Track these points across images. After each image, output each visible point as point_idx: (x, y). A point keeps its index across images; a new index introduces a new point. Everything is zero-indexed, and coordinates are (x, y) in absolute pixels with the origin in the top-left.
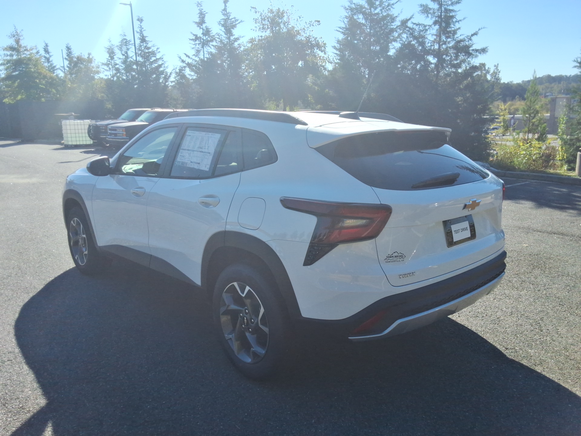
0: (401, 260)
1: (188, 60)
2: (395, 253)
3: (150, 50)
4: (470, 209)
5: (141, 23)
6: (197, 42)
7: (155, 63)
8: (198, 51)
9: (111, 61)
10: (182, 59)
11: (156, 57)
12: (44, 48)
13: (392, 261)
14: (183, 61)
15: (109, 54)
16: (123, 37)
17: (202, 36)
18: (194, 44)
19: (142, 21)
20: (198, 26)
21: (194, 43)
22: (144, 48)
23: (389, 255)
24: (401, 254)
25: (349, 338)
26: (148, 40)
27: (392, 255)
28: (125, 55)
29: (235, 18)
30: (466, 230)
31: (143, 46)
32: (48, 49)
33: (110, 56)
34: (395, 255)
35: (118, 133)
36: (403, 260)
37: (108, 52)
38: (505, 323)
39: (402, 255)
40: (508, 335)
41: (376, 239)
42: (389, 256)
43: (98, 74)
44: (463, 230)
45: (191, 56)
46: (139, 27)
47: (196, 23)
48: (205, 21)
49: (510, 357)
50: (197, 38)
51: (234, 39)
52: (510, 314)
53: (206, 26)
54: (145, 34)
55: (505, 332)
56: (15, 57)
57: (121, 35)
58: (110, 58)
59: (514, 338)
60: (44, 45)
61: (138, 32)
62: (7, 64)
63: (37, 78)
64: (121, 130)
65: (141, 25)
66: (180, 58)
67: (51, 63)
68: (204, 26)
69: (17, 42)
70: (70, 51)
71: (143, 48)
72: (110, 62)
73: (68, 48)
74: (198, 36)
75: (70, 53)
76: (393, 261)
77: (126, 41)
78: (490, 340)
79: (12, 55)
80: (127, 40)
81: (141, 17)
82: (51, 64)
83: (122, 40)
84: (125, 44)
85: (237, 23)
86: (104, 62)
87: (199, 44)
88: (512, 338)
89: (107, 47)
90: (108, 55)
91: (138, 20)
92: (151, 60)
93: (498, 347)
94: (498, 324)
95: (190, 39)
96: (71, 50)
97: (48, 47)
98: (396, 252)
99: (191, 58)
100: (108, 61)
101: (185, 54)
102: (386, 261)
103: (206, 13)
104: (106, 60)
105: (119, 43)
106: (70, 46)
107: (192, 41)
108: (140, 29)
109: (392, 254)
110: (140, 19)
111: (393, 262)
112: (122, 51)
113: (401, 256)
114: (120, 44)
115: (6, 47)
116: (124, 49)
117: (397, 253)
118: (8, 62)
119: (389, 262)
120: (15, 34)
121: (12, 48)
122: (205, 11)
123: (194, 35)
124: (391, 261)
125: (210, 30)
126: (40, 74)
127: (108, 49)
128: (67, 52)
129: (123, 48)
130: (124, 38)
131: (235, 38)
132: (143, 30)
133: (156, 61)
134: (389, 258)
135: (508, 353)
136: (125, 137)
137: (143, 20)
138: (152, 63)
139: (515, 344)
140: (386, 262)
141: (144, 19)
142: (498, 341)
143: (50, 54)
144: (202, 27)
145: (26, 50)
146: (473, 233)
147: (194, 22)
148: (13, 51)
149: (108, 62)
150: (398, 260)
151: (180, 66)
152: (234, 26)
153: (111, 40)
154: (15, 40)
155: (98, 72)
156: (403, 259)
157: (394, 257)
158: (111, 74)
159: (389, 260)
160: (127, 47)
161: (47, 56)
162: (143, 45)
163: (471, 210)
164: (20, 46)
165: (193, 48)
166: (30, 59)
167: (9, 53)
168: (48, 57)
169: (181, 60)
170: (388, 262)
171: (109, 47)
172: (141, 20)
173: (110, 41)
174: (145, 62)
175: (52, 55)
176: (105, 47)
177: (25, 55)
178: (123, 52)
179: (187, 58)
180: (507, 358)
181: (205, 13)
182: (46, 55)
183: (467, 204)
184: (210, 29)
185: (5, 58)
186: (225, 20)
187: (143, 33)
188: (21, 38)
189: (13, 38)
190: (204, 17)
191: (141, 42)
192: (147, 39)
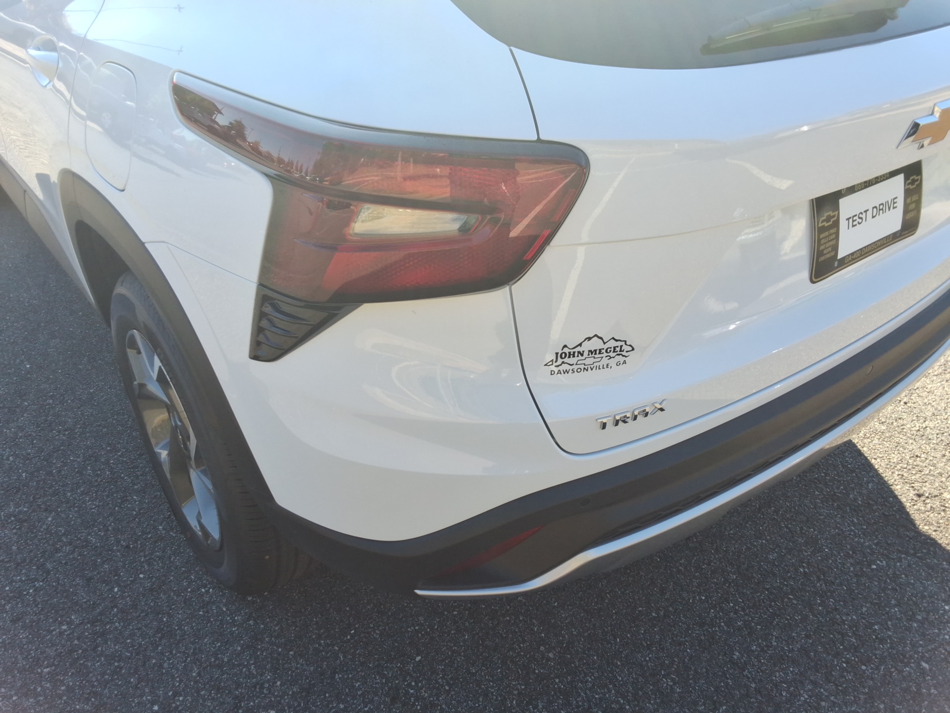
0: (612, 362)
2: (589, 339)
4: (926, 142)
13: (575, 367)
23: (565, 346)
24: (617, 340)
25: (419, 592)
27: (578, 349)
30: (889, 209)
34: (587, 346)
36: (625, 362)
38: (926, 401)
39: (619, 344)
40: (929, 444)
41: (513, 287)
42: (566, 350)
44: (880, 209)
49: (926, 528)
52: (940, 371)
55: (921, 434)
59: (944, 456)
76: (582, 367)
78: (878, 460)
88: (939, 455)
93: (899, 488)
94: (906, 403)
98: (596, 336)
102: (552, 368)
109: (580, 345)
111: (579, 371)
113: (615, 348)
117: (601, 338)
119: (567, 372)
124: (571, 367)
134: (567, 360)
135: (918, 513)
139: (944, 479)
140: (552, 373)
142: (898, 467)
146: (910, 215)
150: (601, 364)
156: (622, 359)
157: (586, 353)
159: (565, 367)
163: (930, 144)
170: (559, 372)
180: (919, 534)
183: (922, 122)
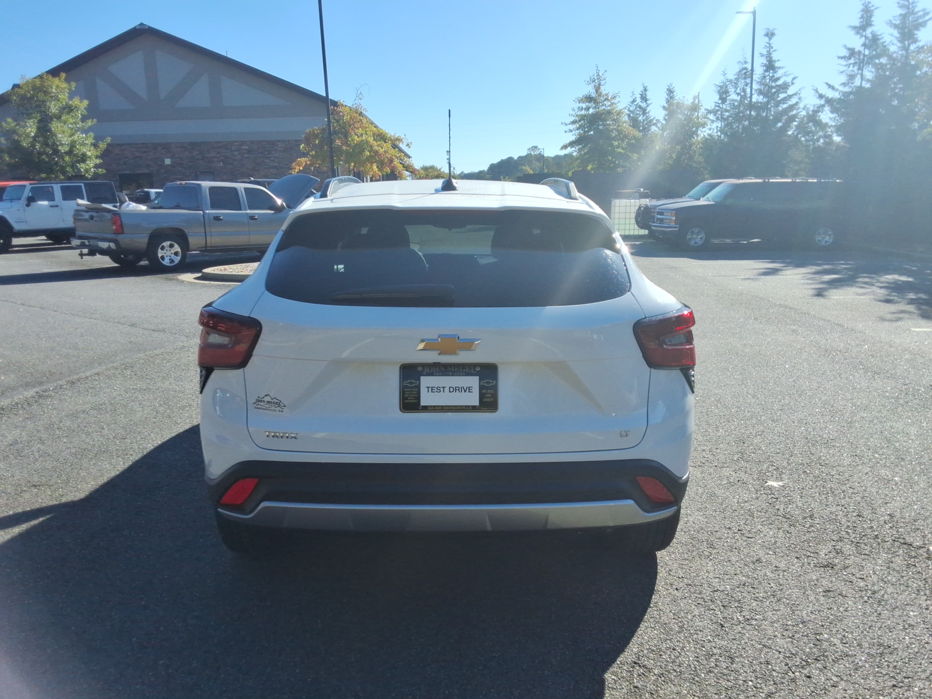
0: (277, 409)
1: (831, 94)
2: (266, 395)
3: (780, 82)
5: (770, 39)
6: (852, 61)
7: (784, 103)
8: (852, 77)
9: (721, 106)
10: (820, 92)
11: (786, 93)
12: (641, 93)
14: (821, 96)
15: (720, 95)
16: (741, 65)
17: (862, 49)
18: (846, 65)
19: (773, 37)
20: (857, 33)
21: (845, 63)
22: (770, 80)
23: (259, 397)
24: (277, 400)
26: (779, 66)
28: (742, 94)
29: (924, 10)
31: (768, 77)
32: (646, 94)
33: (720, 98)
34: (266, 399)
35: (665, 219)
37: (719, 92)
39: (279, 402)
41: (244, 369)
42: (259, 399)
43: (703, 128)
45: (837, 86)
46: (765, 46)
47: (854, 28)
48: (873, 23)
50: (852, 53)
51: (916, 48)
53: (872, 31)
54: (775, 56)
56: (591, 111)
57: (740, 62)
58: (720, 102)
60: (642, 89)
61: (762, 55)
62: (580, 121)
63: (614, 139)
64: (670, 214)
65: (771, 42)
66: (816, 91)
67: (648, 115)
68: (869, 31)
69: (597, 89)
70: (672, 95)
71: (768, 81)
72: (719, 107)
73: (670, 92)
74: (856, 50)
75: (671, 98)
77: (745, 71)
79: (588, 109)
80: (748, 69)
81: (771, 29)
82: (647, 117)
83: (740, 71)
84: (744, 76)
85: (927, 18)
86: (709, 108)
87: (854, 64)
89: (718, 84)
90: (718, 97)
91: (767, 35)
92: (779, 99)
95: (839, 58)
96: (674, 93)
97: (647, 92)
98: (268, 395)
99: (837, 90)
100: (716, 106)
101: (827, 84)
102: (255, 405)
103: (876, 8)
104: (714, 104)
105: (735, 75)
106: (674, 88)
107: (843, 60)
108: (768, 50)
109: (263, 398)
110: (770, 33)
111: (264, 409)
112: (737, 88)
113: (277, 403)
114: (736, 77)
115: (581, 97)
116: (740, 86)
117: (271, 397)
118: (583, 117)
119: (259, 408)
120: (596, 78)
121: (589, 99)
122: (873, 6)
123: (849, 49)
124: (261, 407)
125: (880, 37)
126: (620, 132)
127: (720, 86)
128: (667, 97)
129: (739, 83)
130: (743, 66)
131: (919, 46)
132: (772, 50)
133: (784, 100)
134: (259, 403)
136: (673, 224)
137: (775, 35)
138: (778, 104)
140: (255, 408)
141: (776, 32)
143: (648, 102)
144: (864, 34)
145: (606, 99)
147: (850, 27)
148: (590, 102)
149: (717, 108)
150: (272, 408)
151: (814, 105)
152: (918, 26)
153: (726, 72)
154: (595, 86)
155: (703, 125)
156: (281, 410)
157: (266, 402)
158: (717, 127)
160: (747, 81)
161: (644, 105)
162: (769, 75)
164: (600, 95)
165: (841, 72)
166: (609, 113)
167: (584, 106)
168: (645, 107)
169: (817, 95)
170: (257, 408)
171: (722, 84)
172: (770, 35)
173: (725, 74)
174: (768, 103)
175: (651, 104)
176: (715, 85)
177: (606, 106)
178: (739, 89)
179: (830, 90)
181: (873, 8)
182: (642, 104)
184: (880, 35)
185: (579, 113)
186: (904, 17)
187: (772, 55)
188: (602, 82)
189: (593, 84)
190: (871, 17)
191: (766, 71)
192: (777, 65)
